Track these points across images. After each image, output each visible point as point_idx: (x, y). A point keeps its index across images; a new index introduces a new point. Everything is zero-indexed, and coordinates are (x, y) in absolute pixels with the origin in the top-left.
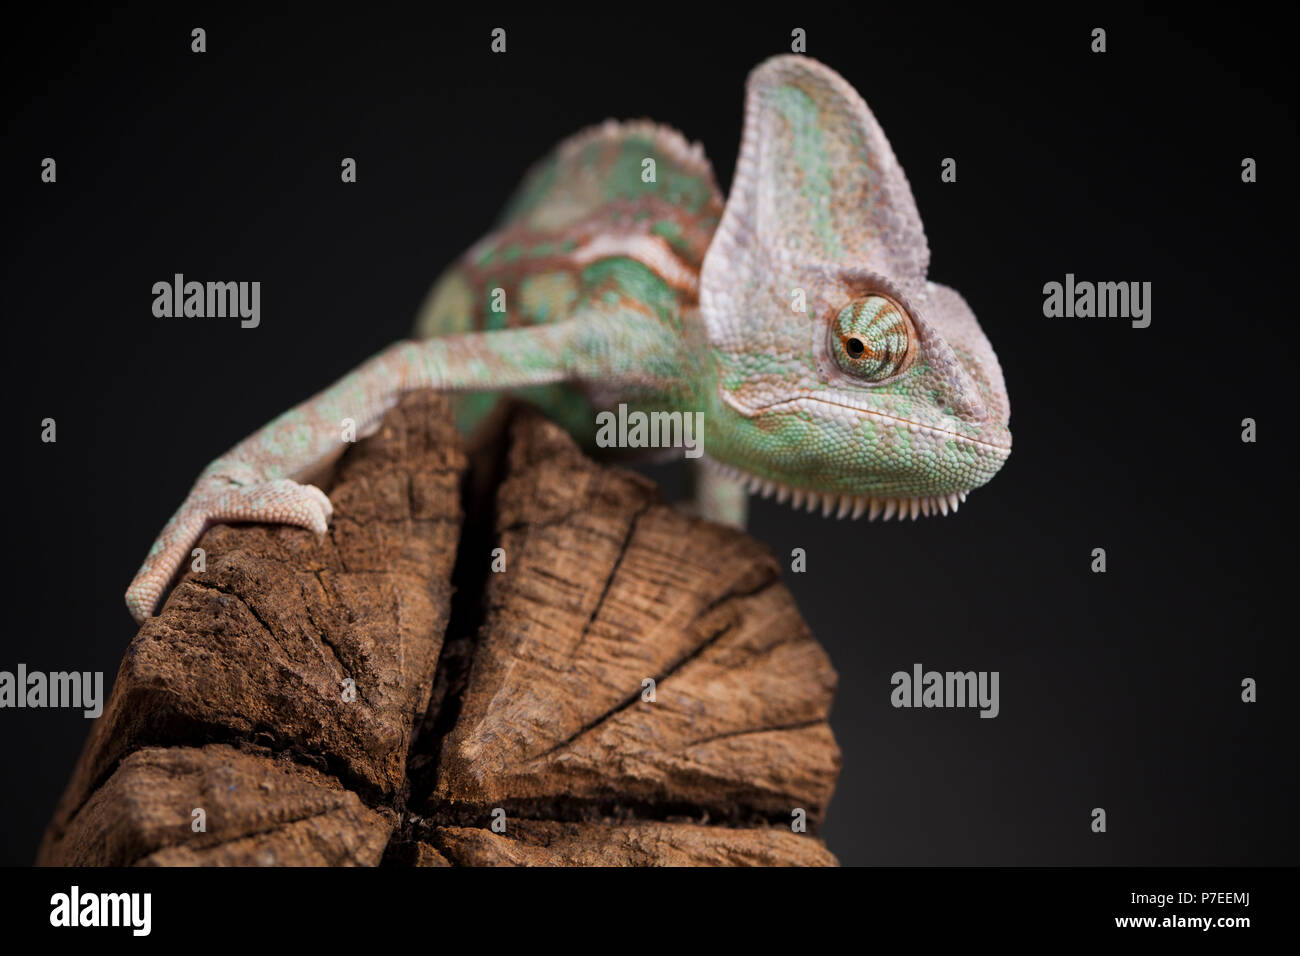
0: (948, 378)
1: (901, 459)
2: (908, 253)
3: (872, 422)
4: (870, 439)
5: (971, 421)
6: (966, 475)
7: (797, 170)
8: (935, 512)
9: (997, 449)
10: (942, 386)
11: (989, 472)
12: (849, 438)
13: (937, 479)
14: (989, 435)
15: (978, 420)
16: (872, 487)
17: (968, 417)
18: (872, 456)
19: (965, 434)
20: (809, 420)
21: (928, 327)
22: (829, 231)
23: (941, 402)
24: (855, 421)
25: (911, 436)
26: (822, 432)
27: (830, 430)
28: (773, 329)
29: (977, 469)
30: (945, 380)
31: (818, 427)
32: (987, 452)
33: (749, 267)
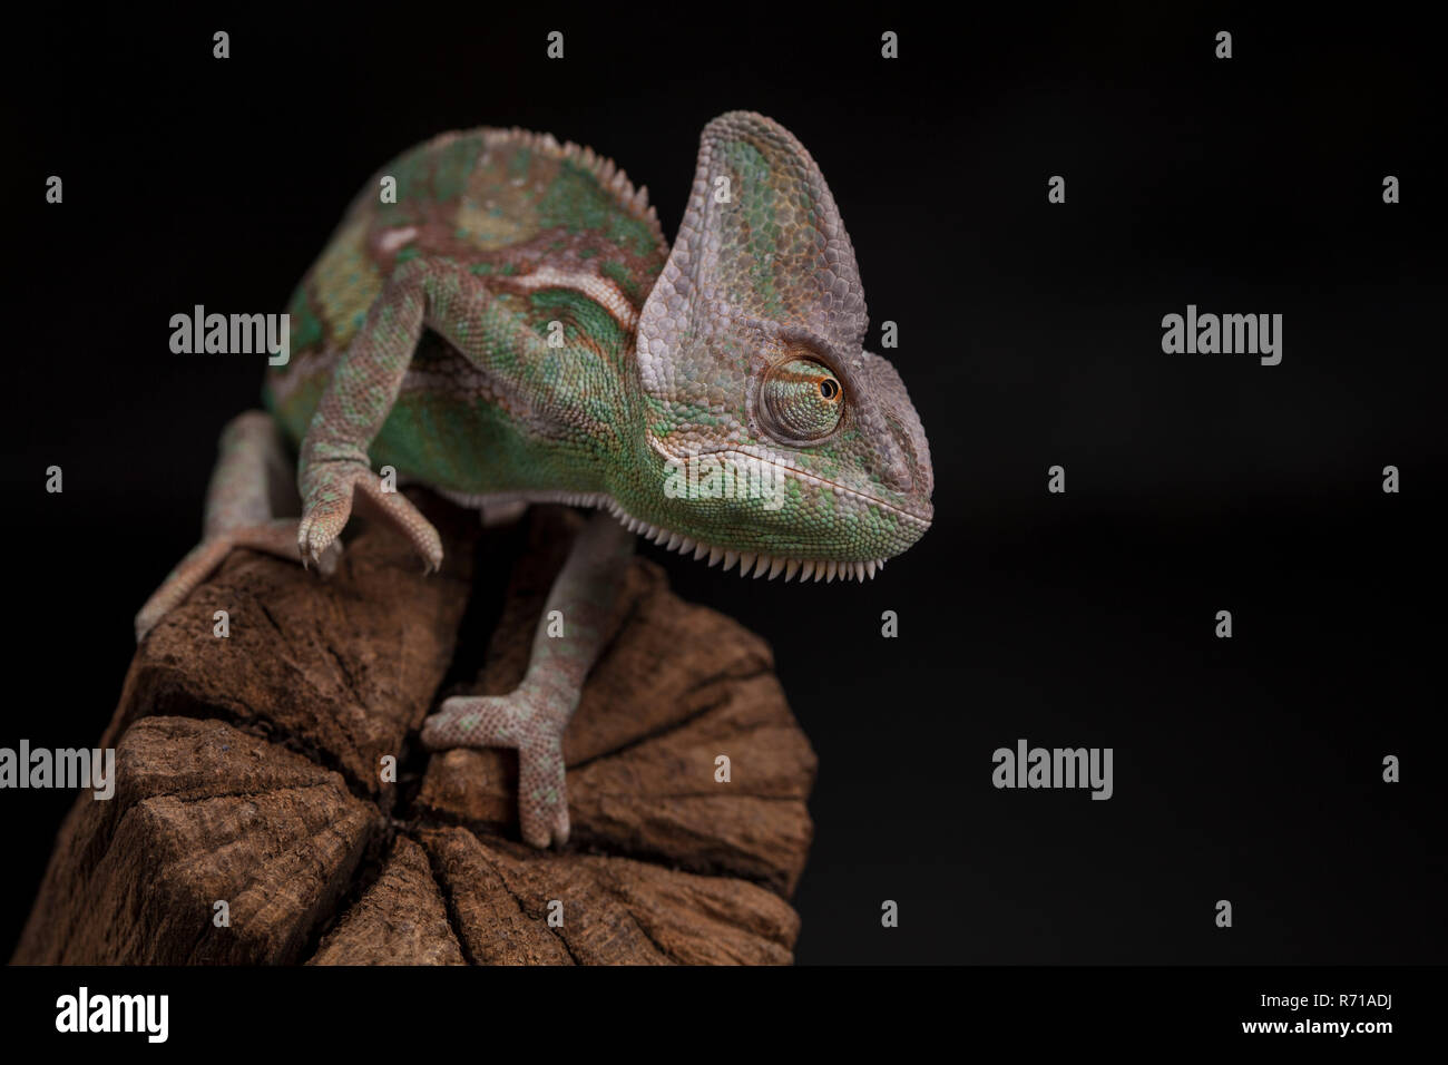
0: (878, 446)
1: (824, 520)
3: (798, 481)
4: (795, 498)
5: (897, 490)
6: (886, 542)
7: (745, 225)
8: (850, 578)
9: (918, 520)
10: (871, 454)
11: (907, 542)
13: (858, 543)
14: (912, 506)
15: (903, 490)
16: (792, 546)
17: (894, 487)
18: (796, 514)
19: (889, 502)
21: (862, 394)
22: (770, 289)
23: (869, 470)
25: (834, 498)
28: (708, 380)
29: (897, 538)
30: (874, 447)
32: (908, 522)
33: (688, 316)
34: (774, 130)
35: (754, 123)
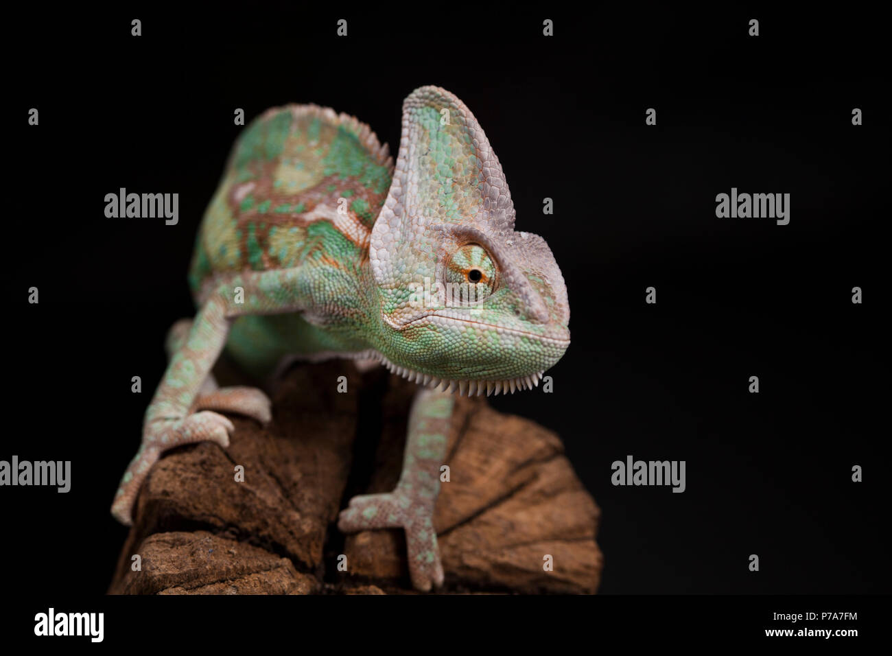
0: (520, 295)
1: (494, 352)
2: (500, 213)
3: (474, 329)
4: (472, 340)
5: (538, 324)
6: (538, 360)
7: (432, 163)
8: (525, 389)
10: (517, 302)
11: (553, 357)
12: (459, 340)
13: (519, 364)
14: (550, 332)
15: (542, 323)
16: (481, 373)
17: (535, 321)
18: (475, 351)
19: (534, 332)
20: (435, 330)
21: (507, 262)
22: (450, 202)
23: (518, 313)
24: (463, 328)
25: (498, 337)
26: (443, 337)
27: (448, 335)
28: (411, 271)
29: (545, 356)
30: (519, 297)
31: (440, 334)
32: (549, 344)
33: (400, 230)
34: (443, 95)
35: (432, 93)
